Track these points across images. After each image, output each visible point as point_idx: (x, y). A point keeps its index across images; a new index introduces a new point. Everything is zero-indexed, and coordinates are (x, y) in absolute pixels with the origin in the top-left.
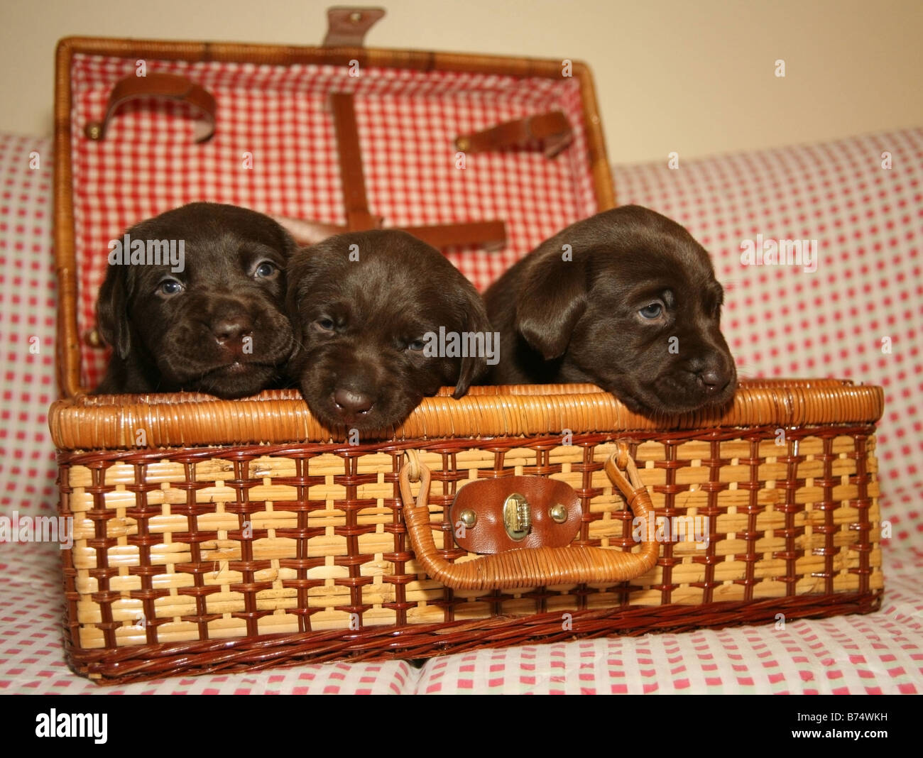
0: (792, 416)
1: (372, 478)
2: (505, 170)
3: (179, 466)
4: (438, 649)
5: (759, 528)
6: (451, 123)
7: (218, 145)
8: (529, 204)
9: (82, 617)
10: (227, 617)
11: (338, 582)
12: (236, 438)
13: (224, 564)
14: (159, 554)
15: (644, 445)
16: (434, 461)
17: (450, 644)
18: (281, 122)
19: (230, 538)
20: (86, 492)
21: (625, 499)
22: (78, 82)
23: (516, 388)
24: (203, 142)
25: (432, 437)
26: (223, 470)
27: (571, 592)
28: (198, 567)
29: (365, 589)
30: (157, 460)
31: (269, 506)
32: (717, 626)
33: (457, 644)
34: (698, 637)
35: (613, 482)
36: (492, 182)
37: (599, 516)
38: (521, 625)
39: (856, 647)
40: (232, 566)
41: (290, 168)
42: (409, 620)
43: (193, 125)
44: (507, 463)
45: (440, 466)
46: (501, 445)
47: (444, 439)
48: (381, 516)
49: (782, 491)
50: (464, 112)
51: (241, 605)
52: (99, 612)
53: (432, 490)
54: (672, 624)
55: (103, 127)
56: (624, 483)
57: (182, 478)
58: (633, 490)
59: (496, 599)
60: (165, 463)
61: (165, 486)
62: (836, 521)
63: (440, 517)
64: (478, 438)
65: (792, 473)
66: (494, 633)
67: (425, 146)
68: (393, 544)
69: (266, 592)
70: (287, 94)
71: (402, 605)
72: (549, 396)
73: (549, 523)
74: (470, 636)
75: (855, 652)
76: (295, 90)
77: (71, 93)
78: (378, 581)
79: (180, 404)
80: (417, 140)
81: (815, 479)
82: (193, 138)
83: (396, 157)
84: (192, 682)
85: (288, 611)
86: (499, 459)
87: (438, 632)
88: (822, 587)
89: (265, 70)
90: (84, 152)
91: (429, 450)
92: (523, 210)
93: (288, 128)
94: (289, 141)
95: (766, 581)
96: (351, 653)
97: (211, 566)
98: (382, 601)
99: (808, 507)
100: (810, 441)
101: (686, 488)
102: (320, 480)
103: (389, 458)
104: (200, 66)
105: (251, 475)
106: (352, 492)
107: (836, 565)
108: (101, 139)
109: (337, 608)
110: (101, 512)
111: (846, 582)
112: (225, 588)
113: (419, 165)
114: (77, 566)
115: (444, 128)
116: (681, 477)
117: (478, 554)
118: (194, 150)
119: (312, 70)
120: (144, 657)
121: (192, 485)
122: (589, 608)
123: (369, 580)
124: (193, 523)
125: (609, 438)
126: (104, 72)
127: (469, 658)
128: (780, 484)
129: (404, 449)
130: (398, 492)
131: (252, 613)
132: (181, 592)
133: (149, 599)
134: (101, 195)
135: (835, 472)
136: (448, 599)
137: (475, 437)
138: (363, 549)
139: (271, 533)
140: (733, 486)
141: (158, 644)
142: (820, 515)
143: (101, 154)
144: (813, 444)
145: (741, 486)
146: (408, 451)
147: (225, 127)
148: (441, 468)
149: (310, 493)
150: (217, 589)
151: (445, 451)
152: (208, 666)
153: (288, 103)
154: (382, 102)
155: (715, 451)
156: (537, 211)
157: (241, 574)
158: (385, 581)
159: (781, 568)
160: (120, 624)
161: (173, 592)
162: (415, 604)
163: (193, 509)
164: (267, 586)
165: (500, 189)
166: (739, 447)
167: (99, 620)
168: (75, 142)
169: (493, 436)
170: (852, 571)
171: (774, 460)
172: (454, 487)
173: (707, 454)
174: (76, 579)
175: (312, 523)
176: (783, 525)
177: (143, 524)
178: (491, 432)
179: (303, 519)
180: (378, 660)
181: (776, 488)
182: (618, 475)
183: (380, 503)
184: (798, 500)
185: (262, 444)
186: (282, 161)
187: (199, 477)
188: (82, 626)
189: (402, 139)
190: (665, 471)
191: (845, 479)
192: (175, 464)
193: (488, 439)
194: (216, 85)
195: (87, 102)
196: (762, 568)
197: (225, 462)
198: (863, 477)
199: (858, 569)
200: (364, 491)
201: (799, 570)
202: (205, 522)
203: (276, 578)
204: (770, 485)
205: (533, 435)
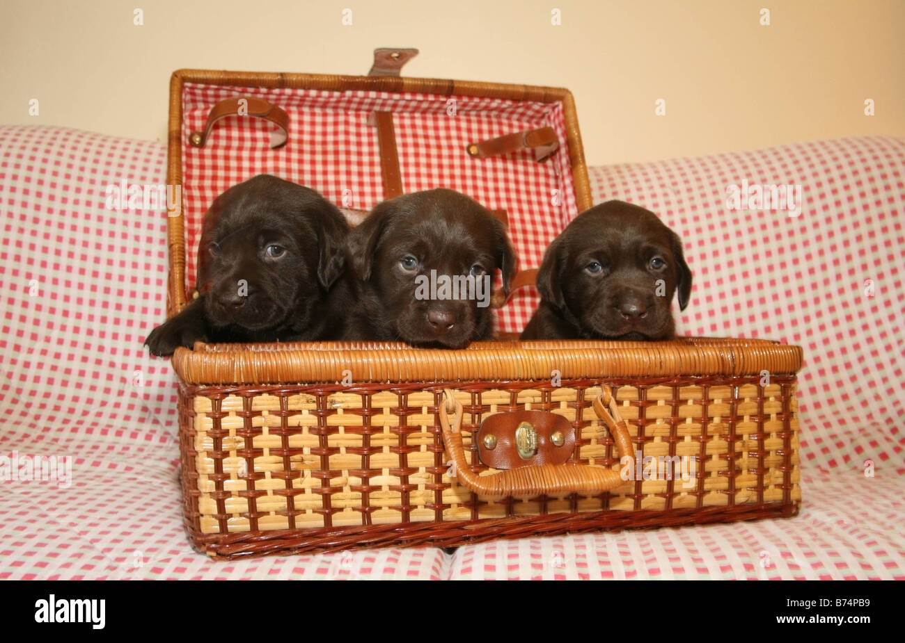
0: (734, 368)
1: (418, 410)
2: (506, 170)
3: (276, 399)
4: (466, 540)
5: (708, 452)
6: (464, 134)
7: (289, 150)
8: (524, 197)
9: (202, 509)
10: (309, 512)
11: (392, 488)
12: (318, 379)
13: (307, 473)
14: (260, 464)
15: (622, 388)
16: (465, 397)
17: (475, 537)
18: (336, 133)
19: (312, 453)
20: (207, 416)
21: (608, 429)
22: (186, 103)
23: (527, 343)
24: (277, 148)
25: (464, 380)
26: (308, 402)
27: (566, 498)
28: (290, 474)
29: (412, 493)
30: (260, 394)
31: (341, 429)
32: (676, 526)
33: (480, 537)
34: (663, 535)
35: (599, 416)
36: (496, 180)
37: (588, 441)
38: (529, 523)
39: (785, 545)
40: (313, 475)
41: (343, 168)
42: (444, 518)
43: (270, 135)
44: (519, 401)
45: (469, 402)
46: (514, 386)
47: (473, 382)
48: (424, 439)
49: (726, 425)
50: (474, 126)
51: (320, 503)
52: (216, 506)
53: (464, 420)
54: (642, 524)
55: (204, 137)
56: (608, 417)
57: (278, 407)
58: (614, 422)
59: (510, 502)
60: (265, 396)
61: (265, 413)
62: (766, 448)
63: (469, 441)
64: (498, 382)
65: (733, 411)
66: (509, 529)
67: (445, 152)
68: (433, 460)
69: (338, 495)
70: (341, 112)
71: (440, 506)
72: (552, 350)
73: (551, 446)
74: (490, 530)
75: (784, 549)
76: (347, 109)
77: (181, 111)
78: (421, 488)
79: (277, 352)
80: (439, 147)
81: (751, 416)
82: (270, 145)
83: (423, 160)
84: (284, 561)
85: (354, 509)
86: (514, 398)
87: (465, 528)
88: (754, 498)
89: (325, 94)
90: (189, 155)
91: (460, 390)
92: (519, 201)
93: (342, 138)
94: (342, 147)
95: (713, 493)
96: (400, 542)
97: (297, 474)
98: (424, 503)
99: (745, 437)
100: (748, 387)
101: (654, 421)
102: (379, 411)
103: (431, 396)
104: (277, 91)
105: (328, 406)
106: (403, 420)
107: (765, 482)
108: (202, 145)
109: (390, 508)
110: (218, 431)
111: (773, 494)
112: (308, 491)
113: (440, 166)
114: (200, 471)
115: (459, 138)
116: (650, 413)
117: (497, 469)
118: (270, 154)
119: (361, 94)
120: (248, 541)
121: (285, 413)
122: (579, 511)
123: (415, 487)
124: (285, 441)
125: (596, 383)
126: (205, 96)
127: (491, 548)
128: (724, 419)
129: (443, 389)
130: (438, 420)
131: (328, 510)
132: (275, 492)
133: (252, 498)
134: (201, 188)
135: (766, 411)
136: (475, 502)
137: (496, 380)
138: (411, 464)
139: (343, 450)
140: (689, 421)
141: (259, 531)
142: (754, 443)
143: (202, 157)
144: (750, 389)
145: (695, 420)
146: (446, 390)
147: (294, 136)
148: (470, 404)
149: (372, 421)
150: (302, 491)
151: (473, 390)
152: (295, 549)
153: (341, 118)
154: (413, 118)
155: (676, 394)
156: (530, 202)
157: (320, 480)
158: (427, 487)
159: (724, 483)
160: (231, 516)
161: (270, 492)
162: (449, 506)
163: (287, 431)
164: (339, 489)
165: (501, 185)
166: (693, 391)
167: (215, 512)
168: (184, 148)
169: (510, 380)
170: (777, 486)
171: (720, 401)
172: (480, 418)
173: (670, 396)
174: (198, 481)
175: (373, 443)
176: (726, 451)
177: (249, 441)
178: (508, 376)
179: (366, 440)
180: (420, 548)
181: (721, 422)
182: (603, 411)
183: (424, 429)
184: (738, 431)
185: (337, 383)
186: (337, 163)
187: (291, 407)
188: (202, 515)
189: (428, 146)
190: (637, 408)
191: (773, 416)
192: (273, 397)
193: (505, 382)
194: (288, 105)
195: (192, 118)
196: (710, 483)
197: (309, 396)
198: (786, 414)
199: (782, 485)
200: (413, 420)
201: (738, 485)
202: (294, 441)
203: (346, 484)
204: (717, 420)
205: (539, 379)
